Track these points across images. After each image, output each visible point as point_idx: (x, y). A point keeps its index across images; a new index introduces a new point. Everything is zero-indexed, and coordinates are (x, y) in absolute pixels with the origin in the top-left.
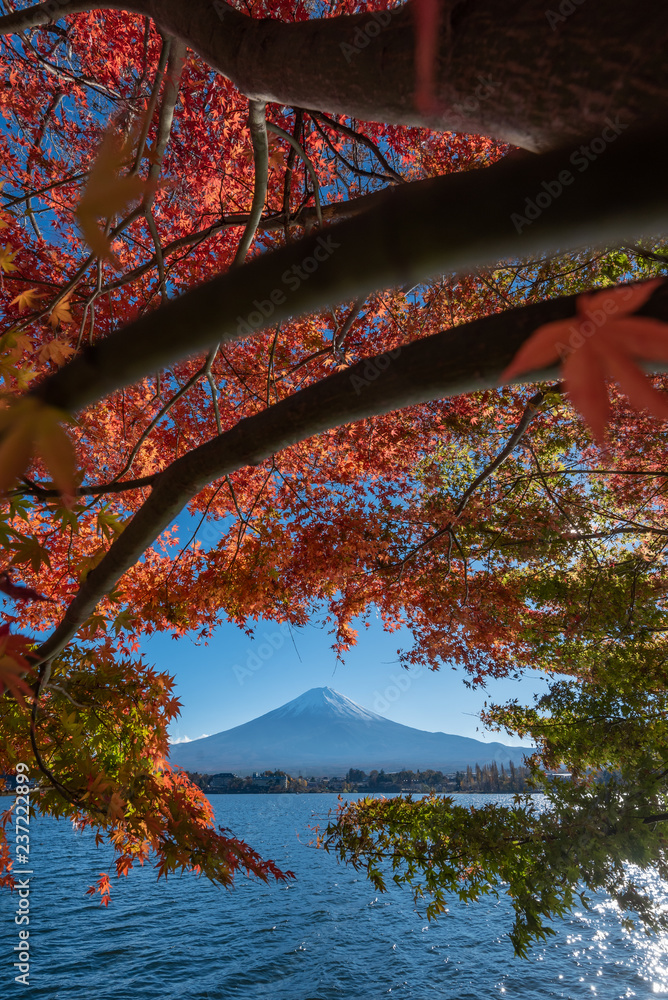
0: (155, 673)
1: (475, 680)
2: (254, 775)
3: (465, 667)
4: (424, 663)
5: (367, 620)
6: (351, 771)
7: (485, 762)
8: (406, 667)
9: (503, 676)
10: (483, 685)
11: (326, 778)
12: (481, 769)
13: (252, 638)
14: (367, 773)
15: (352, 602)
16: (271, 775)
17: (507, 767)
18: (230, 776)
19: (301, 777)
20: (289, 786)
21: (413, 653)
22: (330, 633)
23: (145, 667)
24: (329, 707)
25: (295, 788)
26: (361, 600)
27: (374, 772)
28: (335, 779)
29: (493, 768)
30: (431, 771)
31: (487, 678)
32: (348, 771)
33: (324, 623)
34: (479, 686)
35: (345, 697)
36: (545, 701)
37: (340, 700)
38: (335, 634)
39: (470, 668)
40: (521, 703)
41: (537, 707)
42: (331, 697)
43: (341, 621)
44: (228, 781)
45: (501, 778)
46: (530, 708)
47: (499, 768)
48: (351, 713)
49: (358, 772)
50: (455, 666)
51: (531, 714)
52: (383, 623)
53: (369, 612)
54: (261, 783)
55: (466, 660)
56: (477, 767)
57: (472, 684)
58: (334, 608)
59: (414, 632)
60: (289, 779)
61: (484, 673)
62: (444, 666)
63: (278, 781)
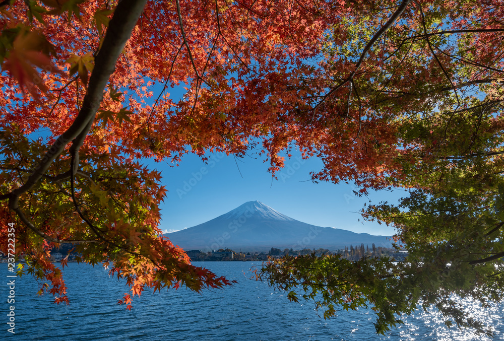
0: (148, 170)
1: (361, 191)
2: (213, 251)
3: (355, 183)
4: (327, 180)
5: (289, 153)
6: (272, 249)
7: (356, 244)
8: (316, 182)
9: (380, 188)
10: (366, 194)
11: (257, 253)
12: (354, 248)
13: (207, 163)
14: (282, 250)
15: (278, 140)
16: (223, 251)
17: (370, 247)
18: (198, 252)
19: (241, 252)
20: (234, 257)
21: (321, 174)
22: (264, 161)
23: (141, 166)
24: (257, 213)
25: (238, 258)
26: (285, 138)
27: (286, 250)
28: (262, 254)
29: (362, 248)
30: (322, 249)
31: (369, 190)
32: (270, 249)
33: (260, 154)
34: (363, 195)
35: (268, 207)
36: (405, 202)
37: (265, 208)
38: (269, 161)
39: (358, 183)
40: (389, 204)
41: (400, 206)
42: (259, 207)
43: (273, 153)
44: (196, 254)
45: (366, 253)
46: (394, 206)
47: (365, 247)
48: (272, 216)
49: (276, 249)
50: (348, 181)
51: (396, 210)
52: (301, 153)
53: (290, 148)
54: (217, 256)
55: (356, 177)
56: (351, 247)
57: (359, 193)
58: (266, 144)
59: (323, 159)
60: (234, 254)
61: (368, 186)
62: (342, 182)
63: (227, 255)
